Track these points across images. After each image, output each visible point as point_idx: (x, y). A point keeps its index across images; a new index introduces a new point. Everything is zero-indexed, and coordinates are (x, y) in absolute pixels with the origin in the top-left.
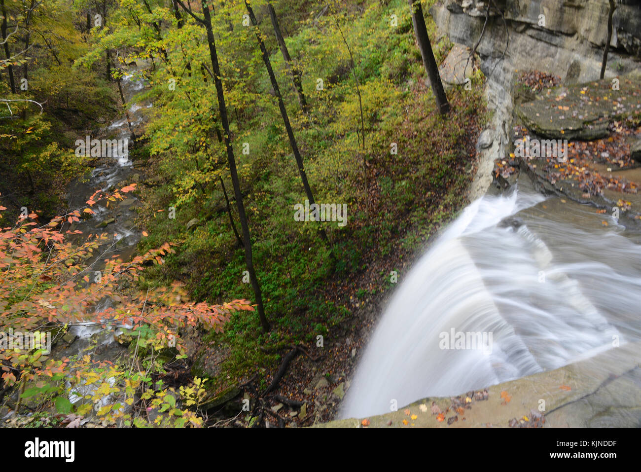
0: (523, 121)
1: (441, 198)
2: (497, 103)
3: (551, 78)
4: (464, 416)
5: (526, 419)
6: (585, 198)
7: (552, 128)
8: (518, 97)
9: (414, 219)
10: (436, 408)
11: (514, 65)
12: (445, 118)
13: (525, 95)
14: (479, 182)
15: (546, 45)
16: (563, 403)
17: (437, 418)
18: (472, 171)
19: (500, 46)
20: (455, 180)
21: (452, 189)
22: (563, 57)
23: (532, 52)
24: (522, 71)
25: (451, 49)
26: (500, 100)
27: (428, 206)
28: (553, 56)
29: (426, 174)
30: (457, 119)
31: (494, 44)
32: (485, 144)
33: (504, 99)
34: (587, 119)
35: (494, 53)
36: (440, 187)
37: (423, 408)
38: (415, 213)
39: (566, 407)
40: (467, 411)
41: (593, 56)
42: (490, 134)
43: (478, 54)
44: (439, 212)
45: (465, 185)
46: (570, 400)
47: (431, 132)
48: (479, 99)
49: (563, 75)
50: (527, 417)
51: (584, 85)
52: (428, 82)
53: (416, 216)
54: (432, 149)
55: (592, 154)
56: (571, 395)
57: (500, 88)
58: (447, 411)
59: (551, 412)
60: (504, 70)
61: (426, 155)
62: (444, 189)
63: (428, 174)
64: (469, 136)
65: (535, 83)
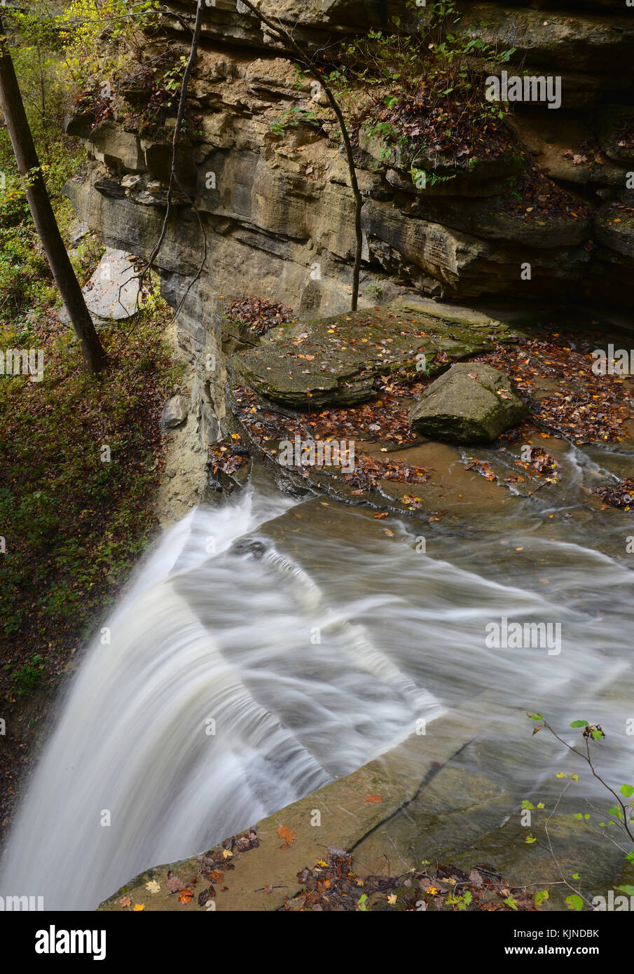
0: (247, 379)
1: (106, 518)
2: (193, 352)
3: (274, 309)
4: (224, 884)
5: (324, 864)
6: (355, 497)
7: (295, 389)
8: (229, 341)
9: (61, 560)
10: (175, 881)
11: (216, 288)
12: (100, 378)
13: (238, 337)
14: (170, 486)
15: (264, 256)
16: (373, 826)
17: (180, 899)
18: (157, 468)
19: (191, 255)
20: (130, 484)
21: (125, 501)
22: (293, 276)
23: (244, 267)
24: (230, 297)
25: (101, 258)
26: (198, 346)
27: (86, 535)
28: (277, 273)
29: (77, 478)
30: (122, 380)
31: (181, 253)
32: (175, 420)
33: (205, 344)
34: (342, 374)
35: (181, 267)
36: (103, 498)
37: (153, 886)
38: (63, 549)
39: (378, 831)
40: (229, 874)
41: (337, 275)
42: (182, 402)
43: (155, 268)
44: (106, 544)
45: (147, 492)
46: (382, 817)
47: (78, 403)
48: (158, 344)
49: (295, 304)
50: (324, 860)
51: (331, 321)
52: (64, 315)
53: (63, 555)
54: (84, 433)
55: (357, 428)
56: (383, 810)
57: (198, 326)
58: (195, 882)
59: (359, 842)
60: (201, 295)
61: (74, 444)
62: (111, 502)
63: (80, 478)
64: (146, 407)
65: (253, 318)
